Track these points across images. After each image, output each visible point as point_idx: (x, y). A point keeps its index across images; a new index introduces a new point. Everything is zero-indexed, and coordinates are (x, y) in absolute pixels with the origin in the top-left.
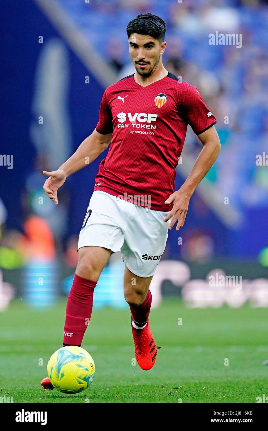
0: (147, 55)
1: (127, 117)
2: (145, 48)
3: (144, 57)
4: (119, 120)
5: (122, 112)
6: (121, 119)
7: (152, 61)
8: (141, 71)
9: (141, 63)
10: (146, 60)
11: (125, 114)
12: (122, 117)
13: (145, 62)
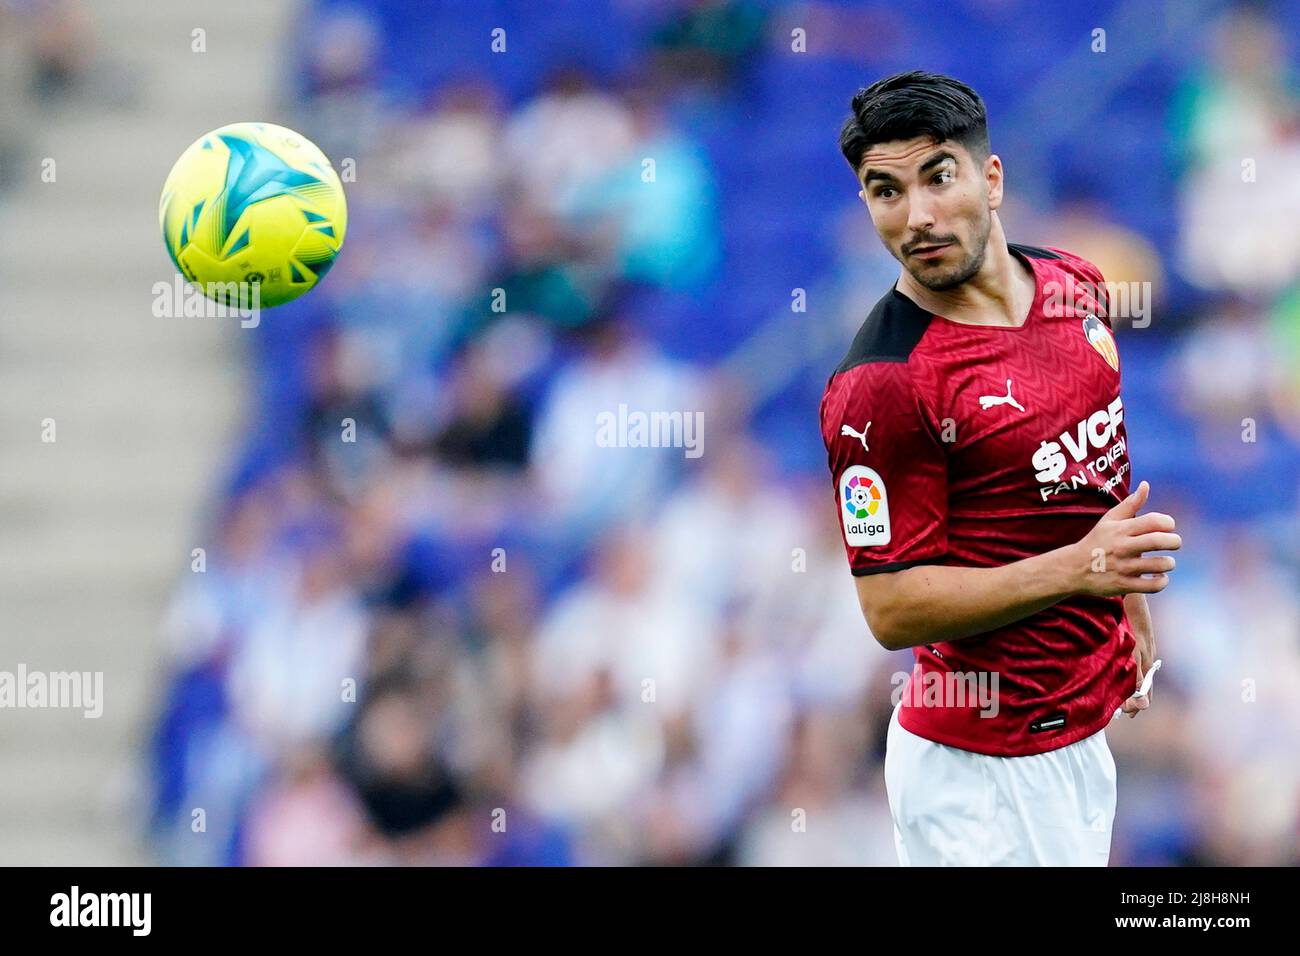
0: (938, 211)
1: (1064, 451)
2: (925, 187)
3: (930, 219)
4: (1041, 478)
5: (1043, 443)
6: (1048, 469)
7: (961, 228)
8: (930, 273)
9: (924, 245)
10: (940, 230)
11: (1055, 446)
12: (1049, 463)
13: (939, 240)
